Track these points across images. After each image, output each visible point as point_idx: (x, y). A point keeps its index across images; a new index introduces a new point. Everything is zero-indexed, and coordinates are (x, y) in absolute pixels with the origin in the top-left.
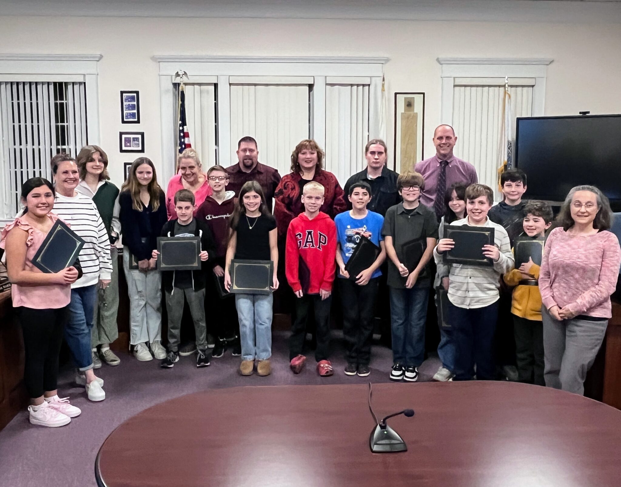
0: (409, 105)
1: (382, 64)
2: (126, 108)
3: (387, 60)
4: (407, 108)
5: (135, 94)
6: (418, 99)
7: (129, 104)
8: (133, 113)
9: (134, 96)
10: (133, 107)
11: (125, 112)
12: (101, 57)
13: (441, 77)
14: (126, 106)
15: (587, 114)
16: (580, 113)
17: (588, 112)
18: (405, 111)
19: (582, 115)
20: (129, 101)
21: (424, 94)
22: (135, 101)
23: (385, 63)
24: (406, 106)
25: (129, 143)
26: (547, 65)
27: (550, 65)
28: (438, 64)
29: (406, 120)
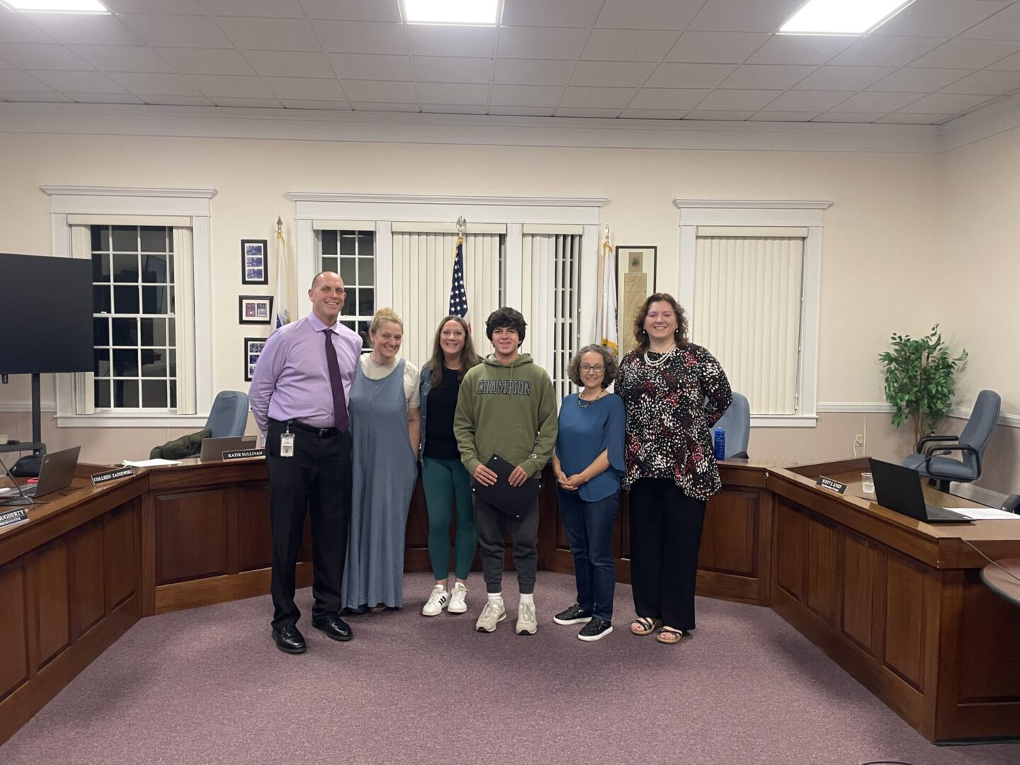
0: (636, 262)
1: (599, 207)
2: (250, 263)
3: (607, 202)
4: (632, 267)
5: (262, 245)
6: (648, 256)
7: (253, 258)
8: (258, 270)
9: (261, 247)
10: (258, 262)
11: (247, 268)
12: (215, 193)
13: (680, 226)
14: (248, 260)
18: (630, 270)
20: (253, 254)
21: (655, 248)
22: (261, 254)
23: (604, 206)
24: (631, 264)
25: (252, 311)
26: (824, 209)
27: (829, 209)
28: (674, 208)
29: (631, 284)
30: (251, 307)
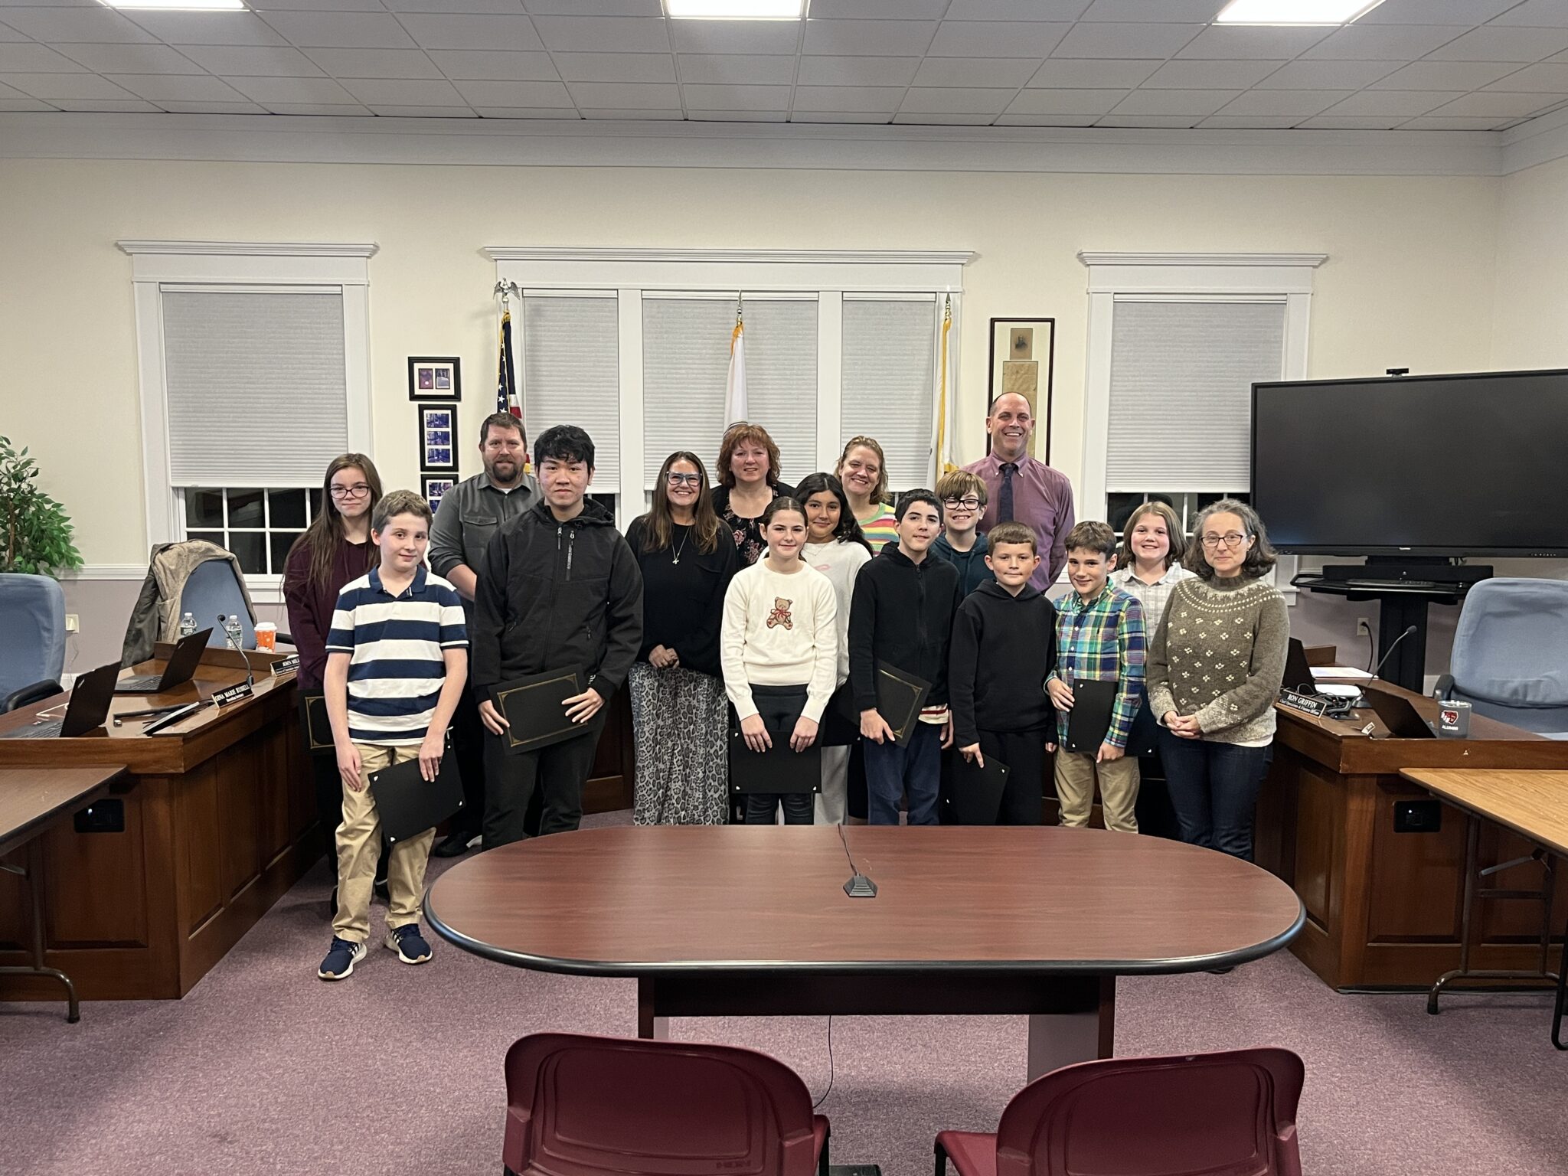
0: (1021, 344)
1: (963, 264)
2: (431, 440)
3: (974, 257)
4: (1015, 351)
5: (449, 412)
6: (1041, 331)
7: (436, 433)
8: (443, 450)
9: (448, 415)
10: (444, 438)
11: (427, 448)
12: (376, 249)
13: (1088, 293)
14: (429, 435)
15: (1404, 375)
16: (1389, 372)
17: (1406, 371)
18: (1012, 356)
19: (1390, 375)
20: (436, 426)
21: (1052, 321)
22: (448, 427)
23: (969, 263)
24: (1014, 346)
25: (428, 380)
26: (1314, 267)
27: (1321, 266)
28: (1081, 264)
29: (1014, 377)
30: (425, 375)
